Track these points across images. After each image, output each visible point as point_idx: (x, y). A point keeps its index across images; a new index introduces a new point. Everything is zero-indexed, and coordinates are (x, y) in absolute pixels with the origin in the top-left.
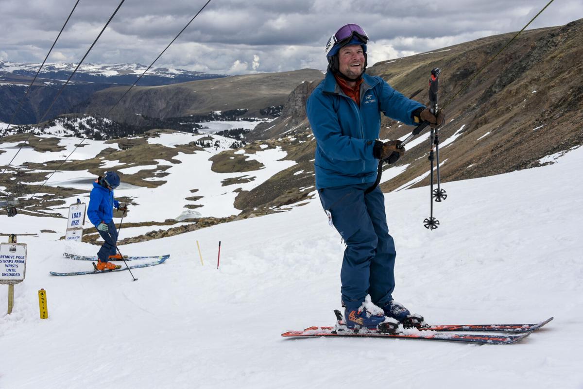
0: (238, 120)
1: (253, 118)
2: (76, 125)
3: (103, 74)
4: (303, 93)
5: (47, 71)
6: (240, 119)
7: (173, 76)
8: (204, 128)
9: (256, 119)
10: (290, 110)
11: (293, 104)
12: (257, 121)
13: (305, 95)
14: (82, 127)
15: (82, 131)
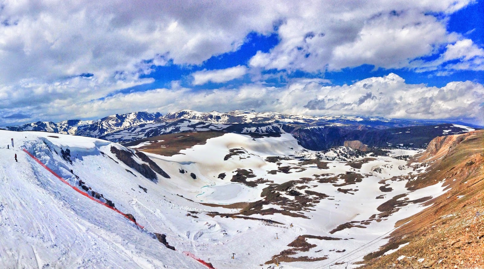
0: (409, 149)
1: (416, 149)
2: (338, 151)
3: (357, 120)
4: (436, 142)
5: (332, 119)
6: (410, 149)
7: (387, 121)
8: (393, 153)
9: (417, 149)
10: (430, 149)
11: (432, 146)
12: (418, 150)
13: (437, 143)
14: (340, 152)
15: (340, 154)
